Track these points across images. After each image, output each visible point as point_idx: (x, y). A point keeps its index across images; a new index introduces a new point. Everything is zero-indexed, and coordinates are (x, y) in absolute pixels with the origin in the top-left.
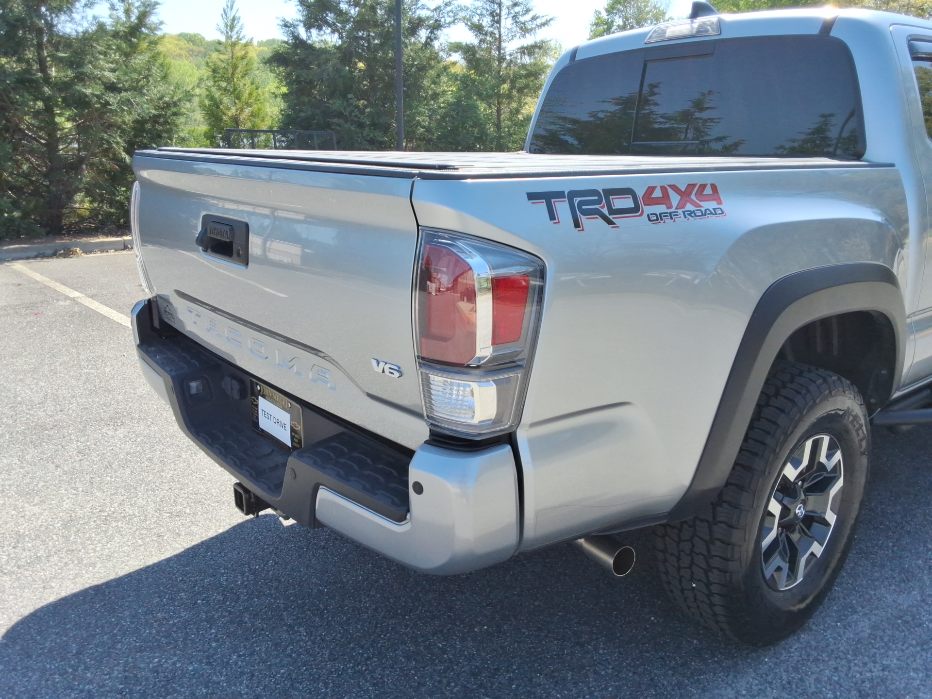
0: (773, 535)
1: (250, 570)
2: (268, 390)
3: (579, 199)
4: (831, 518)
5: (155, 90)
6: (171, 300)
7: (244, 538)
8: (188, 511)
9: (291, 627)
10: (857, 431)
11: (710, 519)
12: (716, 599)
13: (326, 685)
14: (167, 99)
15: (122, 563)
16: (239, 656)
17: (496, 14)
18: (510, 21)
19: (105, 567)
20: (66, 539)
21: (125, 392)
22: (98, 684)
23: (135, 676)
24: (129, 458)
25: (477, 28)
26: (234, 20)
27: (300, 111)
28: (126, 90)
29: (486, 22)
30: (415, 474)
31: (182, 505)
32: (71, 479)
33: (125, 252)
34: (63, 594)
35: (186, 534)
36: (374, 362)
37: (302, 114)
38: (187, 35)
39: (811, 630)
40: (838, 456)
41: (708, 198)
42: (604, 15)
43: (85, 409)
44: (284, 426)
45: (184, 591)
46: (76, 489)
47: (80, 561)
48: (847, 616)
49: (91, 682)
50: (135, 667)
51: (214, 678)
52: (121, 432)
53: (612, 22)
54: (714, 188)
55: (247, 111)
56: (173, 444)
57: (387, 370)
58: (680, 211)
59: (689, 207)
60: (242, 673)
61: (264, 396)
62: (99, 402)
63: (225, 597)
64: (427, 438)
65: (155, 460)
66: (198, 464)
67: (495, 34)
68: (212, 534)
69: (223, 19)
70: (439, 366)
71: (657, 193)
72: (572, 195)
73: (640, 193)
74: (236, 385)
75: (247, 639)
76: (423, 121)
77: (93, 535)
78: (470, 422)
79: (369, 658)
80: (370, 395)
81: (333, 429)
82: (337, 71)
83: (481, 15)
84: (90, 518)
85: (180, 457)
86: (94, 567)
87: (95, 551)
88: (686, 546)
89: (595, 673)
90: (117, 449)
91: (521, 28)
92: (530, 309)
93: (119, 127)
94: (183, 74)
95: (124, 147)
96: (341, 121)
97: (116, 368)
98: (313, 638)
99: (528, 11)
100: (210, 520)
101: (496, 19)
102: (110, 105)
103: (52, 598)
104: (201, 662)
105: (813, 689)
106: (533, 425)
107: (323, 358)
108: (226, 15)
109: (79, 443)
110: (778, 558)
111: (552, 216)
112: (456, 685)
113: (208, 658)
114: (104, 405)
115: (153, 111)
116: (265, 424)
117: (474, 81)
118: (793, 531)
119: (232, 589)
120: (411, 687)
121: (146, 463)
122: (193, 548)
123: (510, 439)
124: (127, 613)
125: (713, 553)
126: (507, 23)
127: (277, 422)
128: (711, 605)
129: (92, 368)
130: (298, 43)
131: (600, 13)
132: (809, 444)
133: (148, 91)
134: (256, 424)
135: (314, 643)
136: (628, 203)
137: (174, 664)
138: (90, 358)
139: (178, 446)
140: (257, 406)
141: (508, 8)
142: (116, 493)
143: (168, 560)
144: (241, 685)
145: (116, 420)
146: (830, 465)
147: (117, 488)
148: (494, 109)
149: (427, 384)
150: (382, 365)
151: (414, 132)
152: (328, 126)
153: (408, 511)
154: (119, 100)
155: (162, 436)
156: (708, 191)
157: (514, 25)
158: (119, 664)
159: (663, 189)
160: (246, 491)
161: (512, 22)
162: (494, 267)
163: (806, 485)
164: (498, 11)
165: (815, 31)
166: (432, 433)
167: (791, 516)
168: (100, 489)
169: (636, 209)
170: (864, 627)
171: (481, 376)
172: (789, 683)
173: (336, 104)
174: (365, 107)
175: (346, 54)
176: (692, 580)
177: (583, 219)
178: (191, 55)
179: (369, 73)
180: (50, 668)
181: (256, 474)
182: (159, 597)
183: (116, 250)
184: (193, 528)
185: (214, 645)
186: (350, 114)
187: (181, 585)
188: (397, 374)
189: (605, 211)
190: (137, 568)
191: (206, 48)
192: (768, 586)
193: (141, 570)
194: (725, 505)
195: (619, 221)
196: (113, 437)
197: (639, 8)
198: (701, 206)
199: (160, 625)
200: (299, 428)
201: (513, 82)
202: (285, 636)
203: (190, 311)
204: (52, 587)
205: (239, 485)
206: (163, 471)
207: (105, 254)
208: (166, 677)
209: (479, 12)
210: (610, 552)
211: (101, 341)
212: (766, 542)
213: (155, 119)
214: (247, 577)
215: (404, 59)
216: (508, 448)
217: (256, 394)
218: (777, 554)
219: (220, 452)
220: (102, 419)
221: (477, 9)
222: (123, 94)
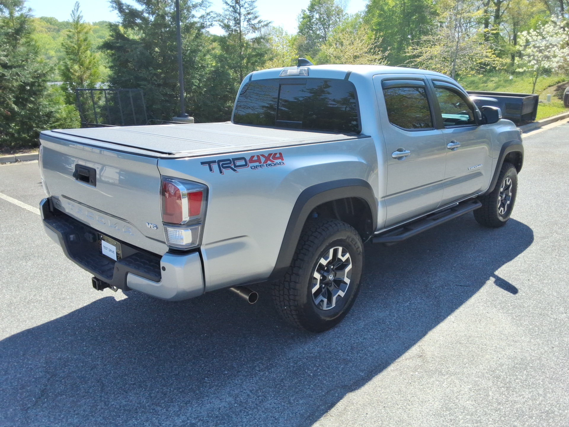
0: (317, 287)
1: (100, 320)
2: (106, 237)
3: (222, 163)
4: (347, 281)
5: (32, 67)
6: (59, 199)
7: (96, 307)
8: (68, 297)
9: (120, 340)
10: (355, 245)
11: (289, 281)
12: (294, 312)
13: (135, 359)
14: (39, 72)
15: (39, 319)
16: (97, 352)
17: (238, 19)
18: (246, 23)
19: (31, 322)
20: (10, 312)
21: (29, 244)
22: (34, 365)
23: (51, 361)
24: (35, 275)
25: (227, 27)
26: (79, 18)
27: (122, 76)
28: (15, 67)
29: (232, 23)
30: (162, 264)
31: (64, 294)
32: (8, 286)
33: (16, 164)
34: (13, 334)
35: (68, 307)
36: (147, 224)
37: (123, 79)
38: (46, 18)
39: (340, 326)
40: (348, 255)
41: (278, 158)
42: (308, 13)
43: (9, 253)
44: (113, 252)
45: (69, 329)
46: (11, 290)
47: (19, 320)
48: (356, 321)
49: (31, 364)
50: (50, 358)
51: (86, 360)
52: (30, 263)
53: (313, 16)
54: (280, 154)
55: (88, 73)
56: (57, 268)
57: (152, 227)
58: (265, 164)
59: (269, 162)
60: (98, 358)
61: (104, 240)
62: (15, 249)
63: (89, 331)
64: (168, 251)
65: (49, 276)
66: (71, 276)
67: (237, 30)
68: (81, 306)
69: (72, 17)
70: (171, 225)
71: (255, 158)
72: (219, 161)
73: (248, 159)
74: (91, 236)
75: (100, 345)
76: (196, 82)
77: (23, 309)
78: (182, 244)
79: (154, 349)
80: (147, 237)
81: (134, 251)
82: (142, 53)
83: (229, 19)
84: (20, 302)
85: (62, 273)
86: (26, 322)
87: (25, 315)
88: (281, 292)
89: (249, 347)
90: (29, 271)
91: (253, 28)
92: (203, 203)
93: (10, 89)
94: (44, 44)
95: (13, 101)
96: (145, 83)
97: (22, 231)
98: (129, 343)
99: (256, 17)
100: (80, 301)
101: (238, 22)
102: (6, 76)
103: (8, 336)
104: (80, 355)
105: (334, 347)
106: (207, 244)
107: (128, 223)
108: (74, 15)
109: (8, 269)
110: (321, 296)
111: (211, 170)
112: (191, 355)
113: (82, 353)
114: (18, 250)
115: (31, 80)
116: (105, 252)
117: (226, 58)
118: (330, 286)
119: (92, 327)
120: (171, 357)
121: (45, 277)
122: (73, 313)
123: (198, 250)
124: (44, 339)
125: (291, 294)
126: (244, 24)
127: (110, 250)
128: (292, 315)
129: (9, 232)
130: (119, 36)
131: (305, 11)
132: (331, 251)
133: (27, 67)
134: (101, 252)
135: (130, 345)
136: (243, 162)
137: (68, 356)
138: (6, 226)
139: (60, 269)
140: (101, 244)
141: (244, 15)
142: (31, 291)
143: (61, 318)
144: (98, 361)
145: (26, 257)
146: (344, 259)
147: (31, 289)
148: (239, 74)
149: (166, 231)
150: (150, 225)
151: (190, 88)
152: (139, 86)
153: (161, 278)
154: (11, 73)
155: (51, 264)
156: (278, 155)
157: (248, 26)
158: (43, 358)
159: (258, 156)
160: (98, 280)
161: (247, 24)
162: (188, 190)
163: (335, 267)
164: (239, 17)
165: (343, 78)
166: (170, 249)
167: (327, 280)
168: (23, 289)
169: (246, 165)
170: (362, 324)
171: (186, 227)
172: (325, 345)
173: (143, 73)
174: (161, 73)
175: (147, 45)
176: (285, 306)
177: (224, 170)
178: (49, 31)
179: (163, 54)
180: (12, 361)
181: (102, 272)
182: (58, 332)
183: (11, 163)
184: (71, 304)
185: (85, 348)
186: (151, 79)
187: (68, 327)
188: (156, 228)
189: (233, 166)
190: (46, 322)
191: (58, 27)
192: (317, 307)
193: (48, 322)
194: (294, 275)
195: (238, 169)
196: (26, 266)
197: (328, 8)
198: (274, 162)
199: (60, 342)
200: (120, 252)
201: (249, 59)
202: (117, 343)
203: (69, 204)
204: (6, 331)
205: (95, 278)
206: (54, 280)
207: (4, 165)
208: (64, 361)
209: (227, 17)
210: (247, 294)
211: (11, 217)
212: (314, 290)
213: (32, 84)
214: (99, 322)
215: (183, 46)
216: (197, 253)
217: (100, 239)
218: (321, 294)
219: (86, 264)
220: (18, 257)
221: (226, 15)
222: (14, 70)
